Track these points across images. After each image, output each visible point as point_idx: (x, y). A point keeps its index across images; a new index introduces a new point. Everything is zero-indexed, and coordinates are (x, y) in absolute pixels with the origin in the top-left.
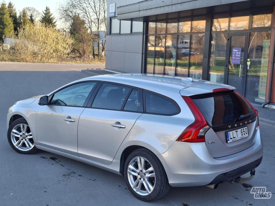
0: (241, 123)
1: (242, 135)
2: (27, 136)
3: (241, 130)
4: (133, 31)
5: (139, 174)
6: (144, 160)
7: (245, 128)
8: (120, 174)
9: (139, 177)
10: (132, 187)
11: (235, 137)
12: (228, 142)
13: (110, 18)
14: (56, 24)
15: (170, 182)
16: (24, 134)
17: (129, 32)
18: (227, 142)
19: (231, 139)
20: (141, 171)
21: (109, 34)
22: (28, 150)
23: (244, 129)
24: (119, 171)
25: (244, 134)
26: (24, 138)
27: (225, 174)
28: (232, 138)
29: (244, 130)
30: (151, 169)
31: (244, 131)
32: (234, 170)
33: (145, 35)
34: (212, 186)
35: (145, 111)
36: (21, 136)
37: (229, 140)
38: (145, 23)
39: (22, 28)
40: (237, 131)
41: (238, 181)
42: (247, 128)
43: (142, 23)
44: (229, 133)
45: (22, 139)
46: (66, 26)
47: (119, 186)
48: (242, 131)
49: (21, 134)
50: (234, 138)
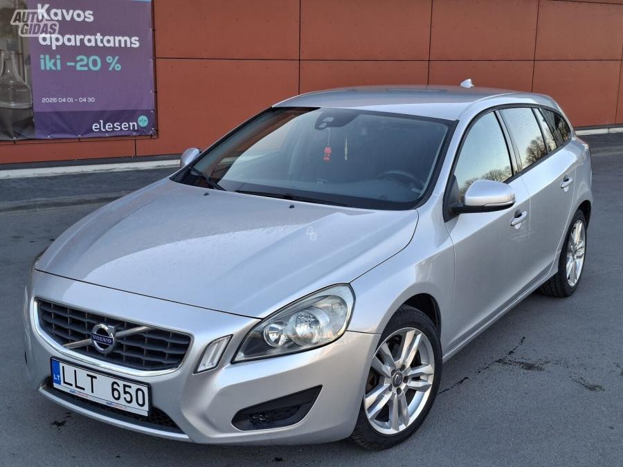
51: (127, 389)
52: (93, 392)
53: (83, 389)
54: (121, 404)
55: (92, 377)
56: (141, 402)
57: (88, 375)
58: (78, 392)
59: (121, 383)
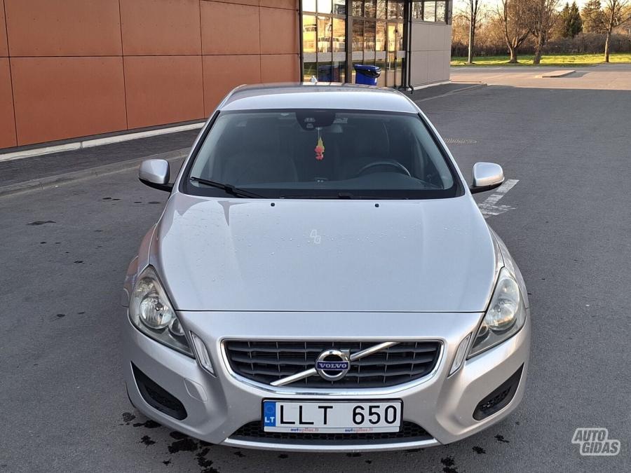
51: (374, 410)
52: (325, 423)
53: (312, 423)
54: (366, 427)
55: (326, 408)
56: (390, 419)
57: (320, 407)
58: (303, 429)
59: (366, 406)
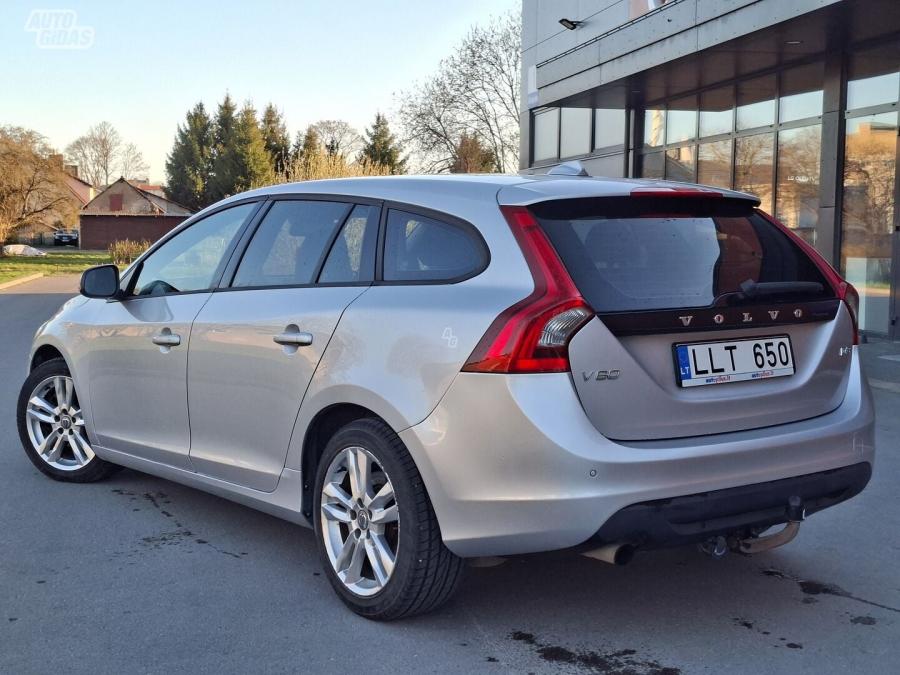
0: (746, 315)
1: (761, 366)
2: (74, 420)
3: (757, 345)
4: (598, 145)
5: (354, 515)
6: (369, 458)
7: (776, 342)
8: (303, 522)
9: (354, 525)
10: (335, 568)
11: (722, 370)
12: (686, 383)
13: (531, 110)
14: (406, 166)
15: (447, 536)
16: (65, 411)
17: (586, 149)
18: (679, 385)
19: (698, 373)
20: (360, 501)
21: (527, 163)
22: (78, 467)
23: (771, 344)
24: (299, 510)
25: (773, 365)
26: (67, 426)
27: (657, 505)
28: (706, 372)
29: (774, 349)
30: (387, 489)
31: (769, 353)
32: (704, 494)
33: (631, 154)
34: (608, 555)
35: (379, 277)
36: (57, 418)
37: (689, 377)
38: (632, 113)
39: (282, 171)
40: (735, 348)
41: (742, 549)
42: (786, 340)
43: (622, 113)
44: (690, 349)
45: (61, 431)
46: (423, 165)
47: (316, 574)
48: (758, 350)
49: (57, 411)
50: (714, 371)
